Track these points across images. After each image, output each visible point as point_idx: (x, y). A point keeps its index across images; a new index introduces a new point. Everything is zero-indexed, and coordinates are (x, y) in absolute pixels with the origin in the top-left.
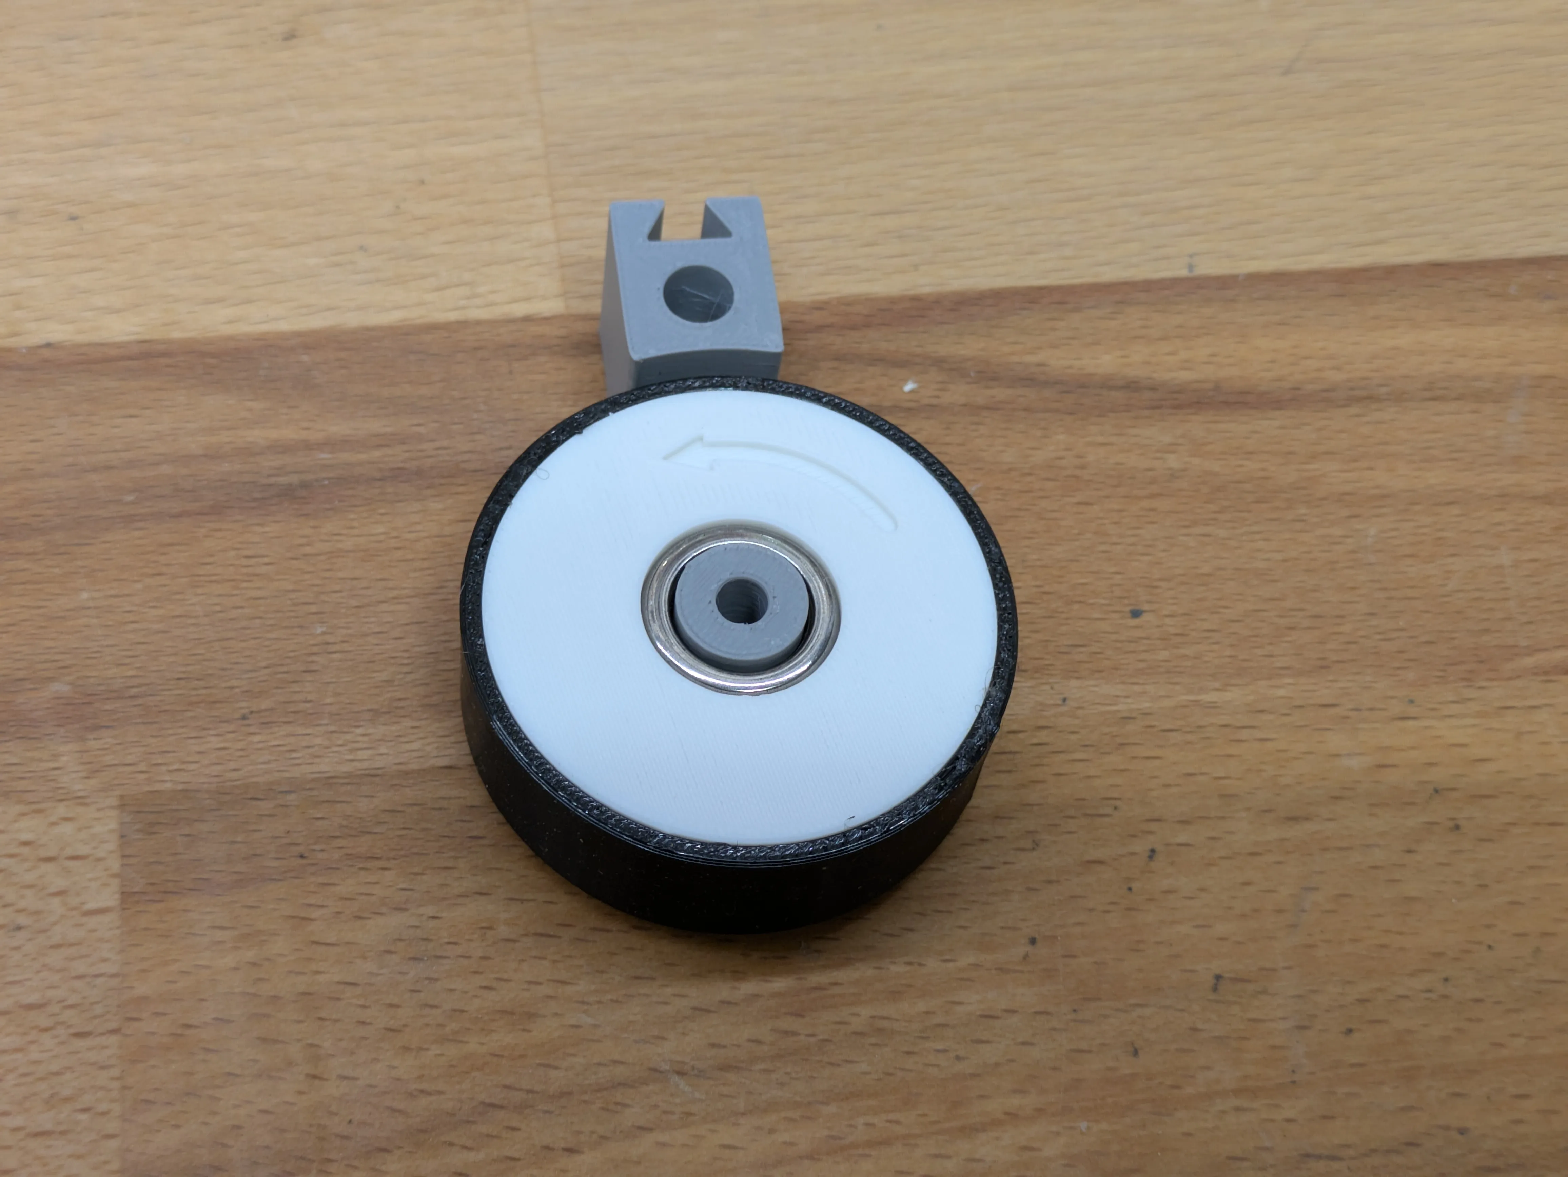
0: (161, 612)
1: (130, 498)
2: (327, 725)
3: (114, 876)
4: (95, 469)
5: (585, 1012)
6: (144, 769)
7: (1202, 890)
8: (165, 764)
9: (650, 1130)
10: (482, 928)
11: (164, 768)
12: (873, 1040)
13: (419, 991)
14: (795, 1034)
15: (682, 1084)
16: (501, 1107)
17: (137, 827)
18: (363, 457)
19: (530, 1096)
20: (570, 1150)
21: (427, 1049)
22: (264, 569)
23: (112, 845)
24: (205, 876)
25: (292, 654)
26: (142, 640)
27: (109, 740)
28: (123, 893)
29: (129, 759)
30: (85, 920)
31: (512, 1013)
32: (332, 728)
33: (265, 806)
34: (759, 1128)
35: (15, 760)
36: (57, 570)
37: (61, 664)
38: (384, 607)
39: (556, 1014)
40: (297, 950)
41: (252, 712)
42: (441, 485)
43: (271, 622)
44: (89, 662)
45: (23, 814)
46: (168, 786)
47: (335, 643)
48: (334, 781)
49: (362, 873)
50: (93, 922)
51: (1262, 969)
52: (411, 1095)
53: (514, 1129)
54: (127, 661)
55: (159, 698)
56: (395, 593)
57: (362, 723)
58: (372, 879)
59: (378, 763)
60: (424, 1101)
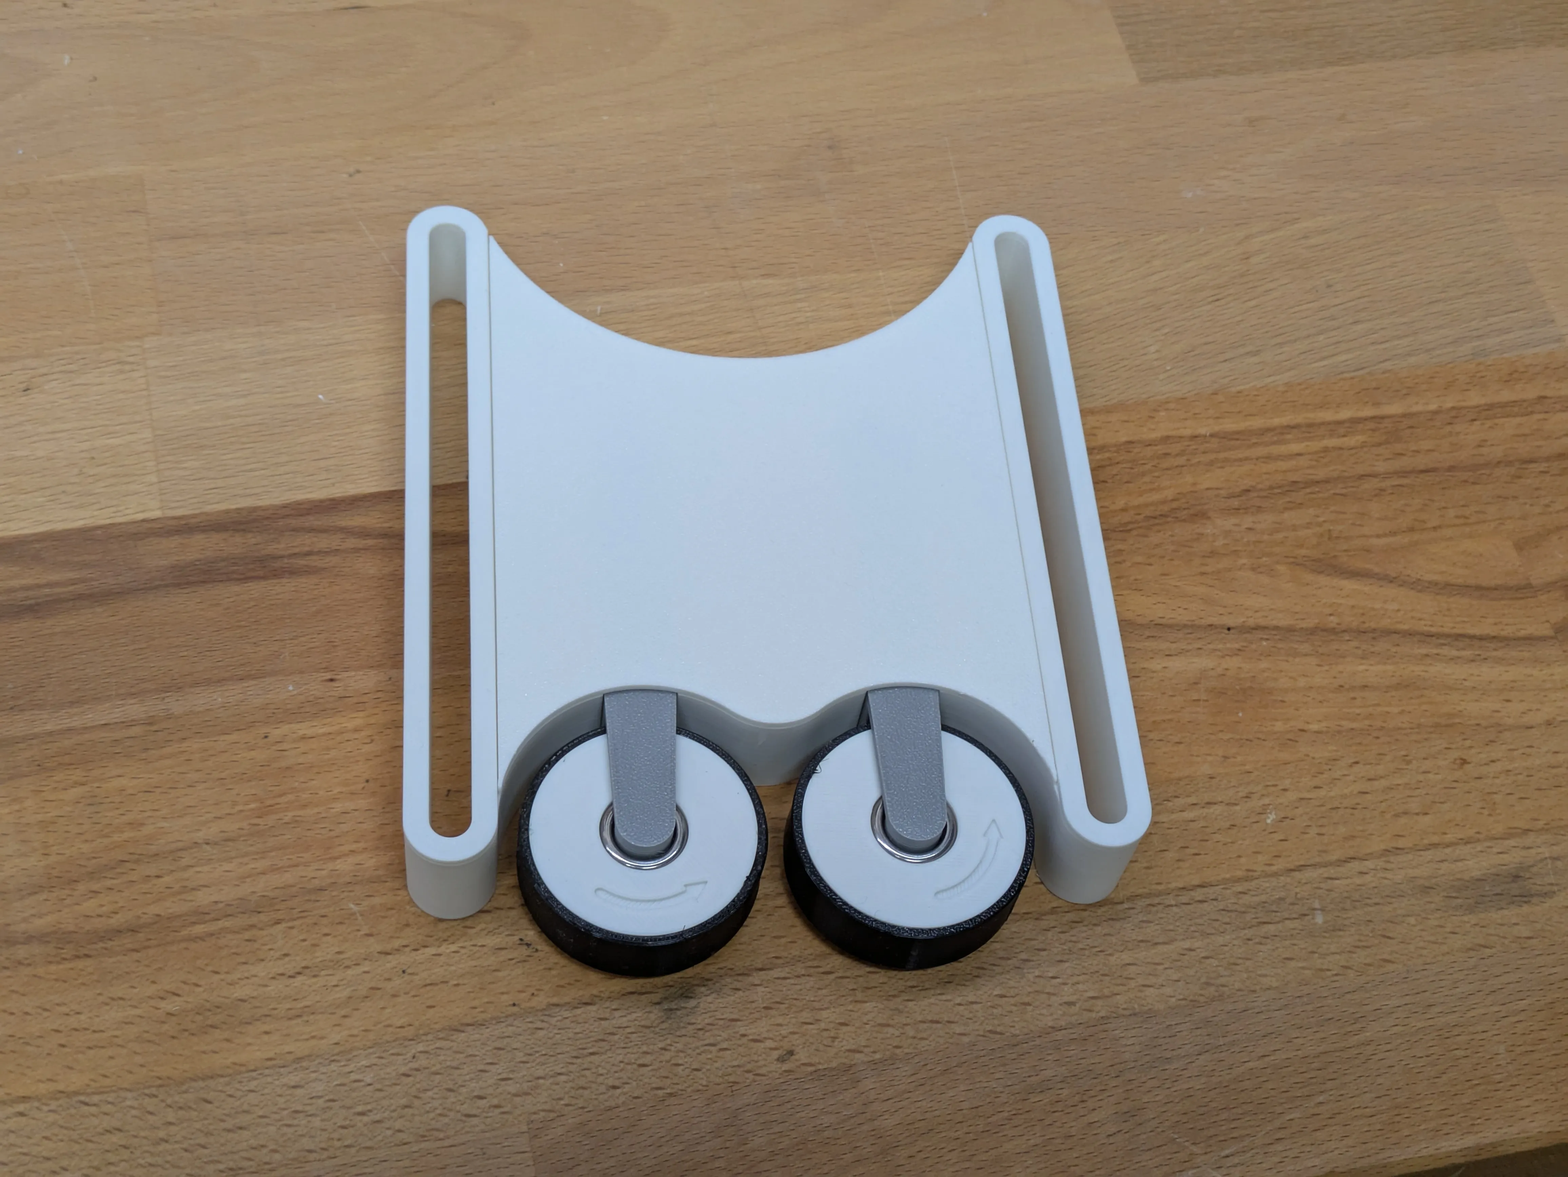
2: (50, 709)
9: (192, 866)
10: (121, 790)
12: (293, 826)
13: (92, 818)
14: (259, 825)
15: (208, 848)
16: (128, 862)
18: (65, 590)
19: (141, 856)
20: (158, 877)
21: (96, 841)
22: (20, 643)
25: (33, 680)
31: (133, 824)
33: (21, 746)
34: (241, 863)
38: (75, 656)
39: (153, 824)
40: (37, 804)
41: (16, 705)
42: (104, 600)
43: (23, 666)
47: (53, 674)
48: (54, 733)
49: (66, 771)
52: (88, 859)
53: (134, 870)
56: (79, 650)
57: (66, 708)
58: (70, 773)
59: (74, 724)
60: (94, 861)
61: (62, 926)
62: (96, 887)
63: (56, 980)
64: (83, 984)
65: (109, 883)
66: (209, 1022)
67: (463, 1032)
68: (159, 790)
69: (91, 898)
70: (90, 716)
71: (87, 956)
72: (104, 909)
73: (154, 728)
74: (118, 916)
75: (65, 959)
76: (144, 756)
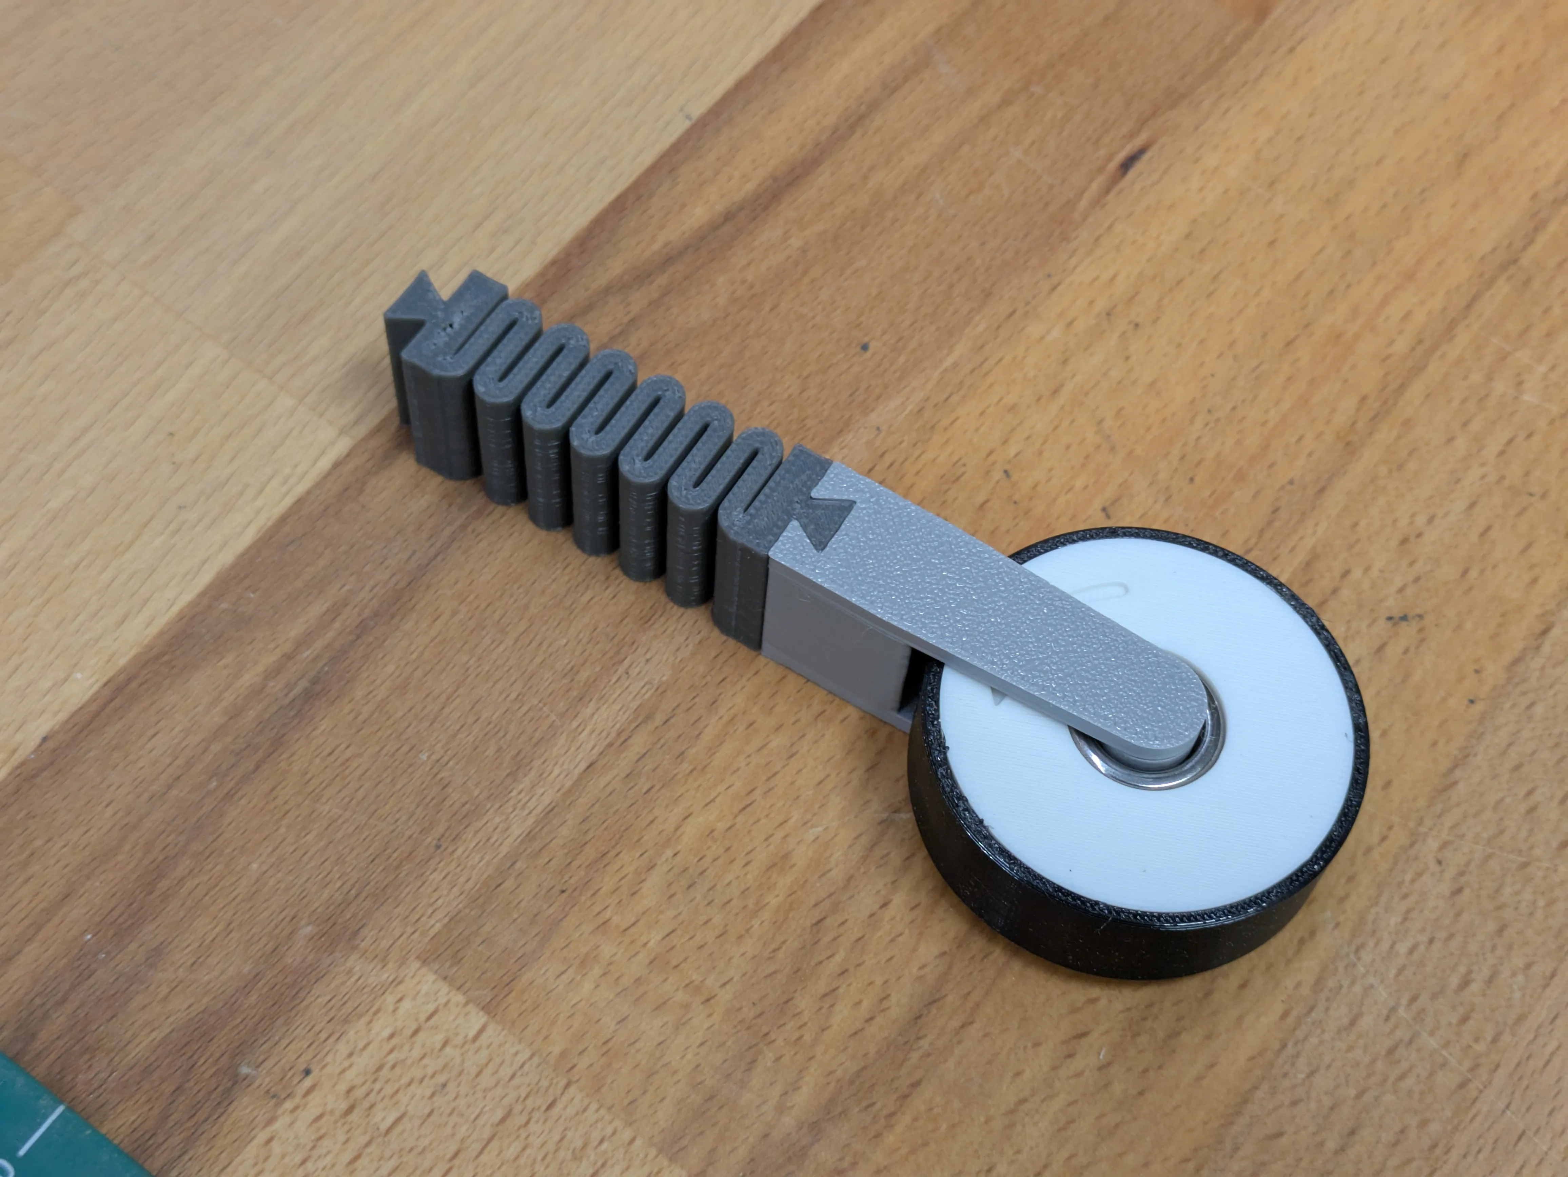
0: (315, 833)
1: (214, 784)
2: (491, 807)
3: (467, 1004)
4: (170, 788)
5: (812, 827)
6: (413, 930)
7: (1051, 470)
8: (422, 916)
10: (708, 835)
11: (424, 919)
13: (712, 901)
16: (825, 918)
17: (448, 964)
18: (331, 634)
19: (833, 897)
21: (752, 927)
22: (348, 753)
23: (444, 988)
24: (519, 955)
25: (424, 786)
26: (323, 859)
27: (372, 933)
28: (483, 1008)
29: (397, 932)
30: (477, 1044)
31: (774, 865)
32: (497, 806)
33: (510, 884)
35: (328, 998)
36: (218, 868)
37: (288, 919)
38: (446, 711)
39: (799, 843)
40: (619, 944)
41: (439, 840)
42: (399, 609)
43: (389, 779)
44: (305, 901)
45: (370, 1022)
46: (438, 926)
47: (442, 757)
48: (532, 833)
49: (607, 868)
50: (484, 1039)
51: (1120, 486)
52: (770, 958)
53: (843, 923)
54: (328, 879)
55: (372, 883)
56: (444, 697)
57: (511, 787)
58: (616, 867)
59: (546, 800)
60: (780, 955)
61: (839, 1073)
62: (822, 986)
63: (913, 1151)
64: (953, 1126)
65: (833, 966)
66: (1161, 1035)
67: (1455, 783)
68: (757, 794)
69: (833, 1005)
70: (556, 771)
71: (916, 1085)
72: (865, 1004)
73: (659, 719)
74: (894, 998)
75: (892, 1115)
76: (686, 766)
